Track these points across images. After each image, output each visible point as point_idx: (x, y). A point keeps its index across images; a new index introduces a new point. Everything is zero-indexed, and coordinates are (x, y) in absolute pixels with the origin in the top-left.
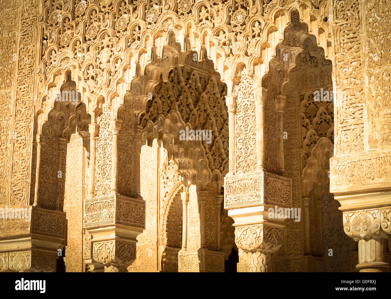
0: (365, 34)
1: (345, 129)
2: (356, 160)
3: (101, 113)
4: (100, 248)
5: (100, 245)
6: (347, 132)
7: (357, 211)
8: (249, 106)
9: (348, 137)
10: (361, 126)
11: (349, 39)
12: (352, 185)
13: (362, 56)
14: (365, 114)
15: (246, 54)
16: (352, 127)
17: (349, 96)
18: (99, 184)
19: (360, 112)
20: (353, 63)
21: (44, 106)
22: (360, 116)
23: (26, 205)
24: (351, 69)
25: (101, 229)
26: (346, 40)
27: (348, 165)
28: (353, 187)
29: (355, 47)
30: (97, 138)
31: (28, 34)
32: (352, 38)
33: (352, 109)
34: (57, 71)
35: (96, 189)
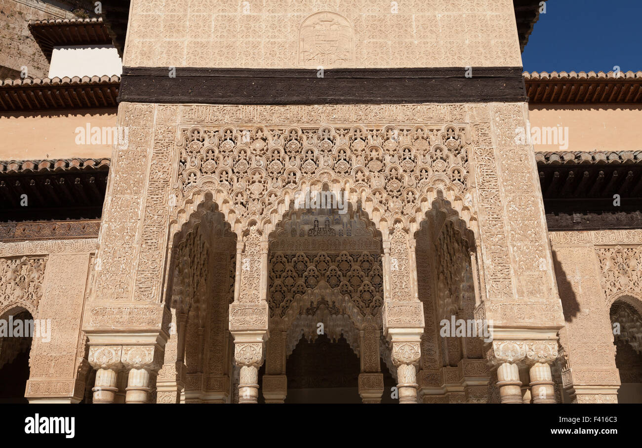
0: (507, 217)
1: (495, 280)
2: (507, 304)
3: (249, 234)
4: (244, 349)
5: (244, 346)
6: (498, 283)
7: (505, 341)
8: (402, 251)
9: (499, 286)
10: (509, 280)
11: (493, 218)
12: (505, 321)
13: (505, 232)
14: (512, 272)
15: (402, 213)
16: (501, 280)
17: (497, 258)
18: (245, 292)
19: (507, 270)
20: (498, 236)
21: (179, 218)
22: (508, 273)
23: (157, 302)
24: (497, 239)
25: (249, 332)
26: (491, 219)
27: (500, 306)
28: (506, 323)
29: (499, 224)
30: (243, 254)
31: (162, 153)
32: (496, 218)
33: (500, 267)
34: (198, 191)
35: (241, 296)
